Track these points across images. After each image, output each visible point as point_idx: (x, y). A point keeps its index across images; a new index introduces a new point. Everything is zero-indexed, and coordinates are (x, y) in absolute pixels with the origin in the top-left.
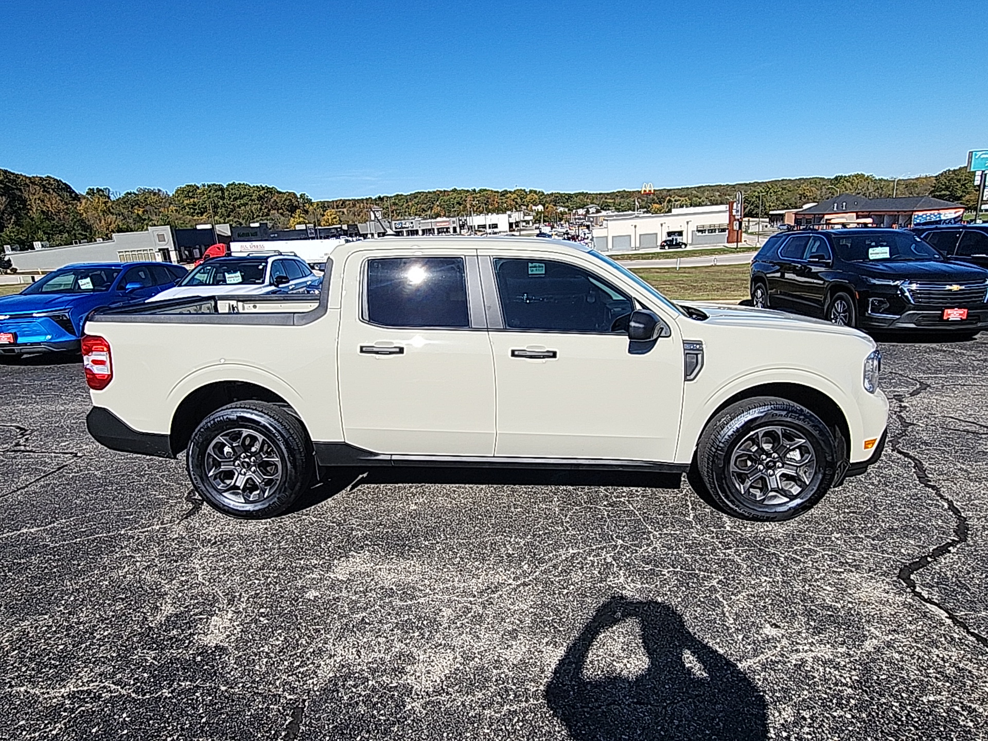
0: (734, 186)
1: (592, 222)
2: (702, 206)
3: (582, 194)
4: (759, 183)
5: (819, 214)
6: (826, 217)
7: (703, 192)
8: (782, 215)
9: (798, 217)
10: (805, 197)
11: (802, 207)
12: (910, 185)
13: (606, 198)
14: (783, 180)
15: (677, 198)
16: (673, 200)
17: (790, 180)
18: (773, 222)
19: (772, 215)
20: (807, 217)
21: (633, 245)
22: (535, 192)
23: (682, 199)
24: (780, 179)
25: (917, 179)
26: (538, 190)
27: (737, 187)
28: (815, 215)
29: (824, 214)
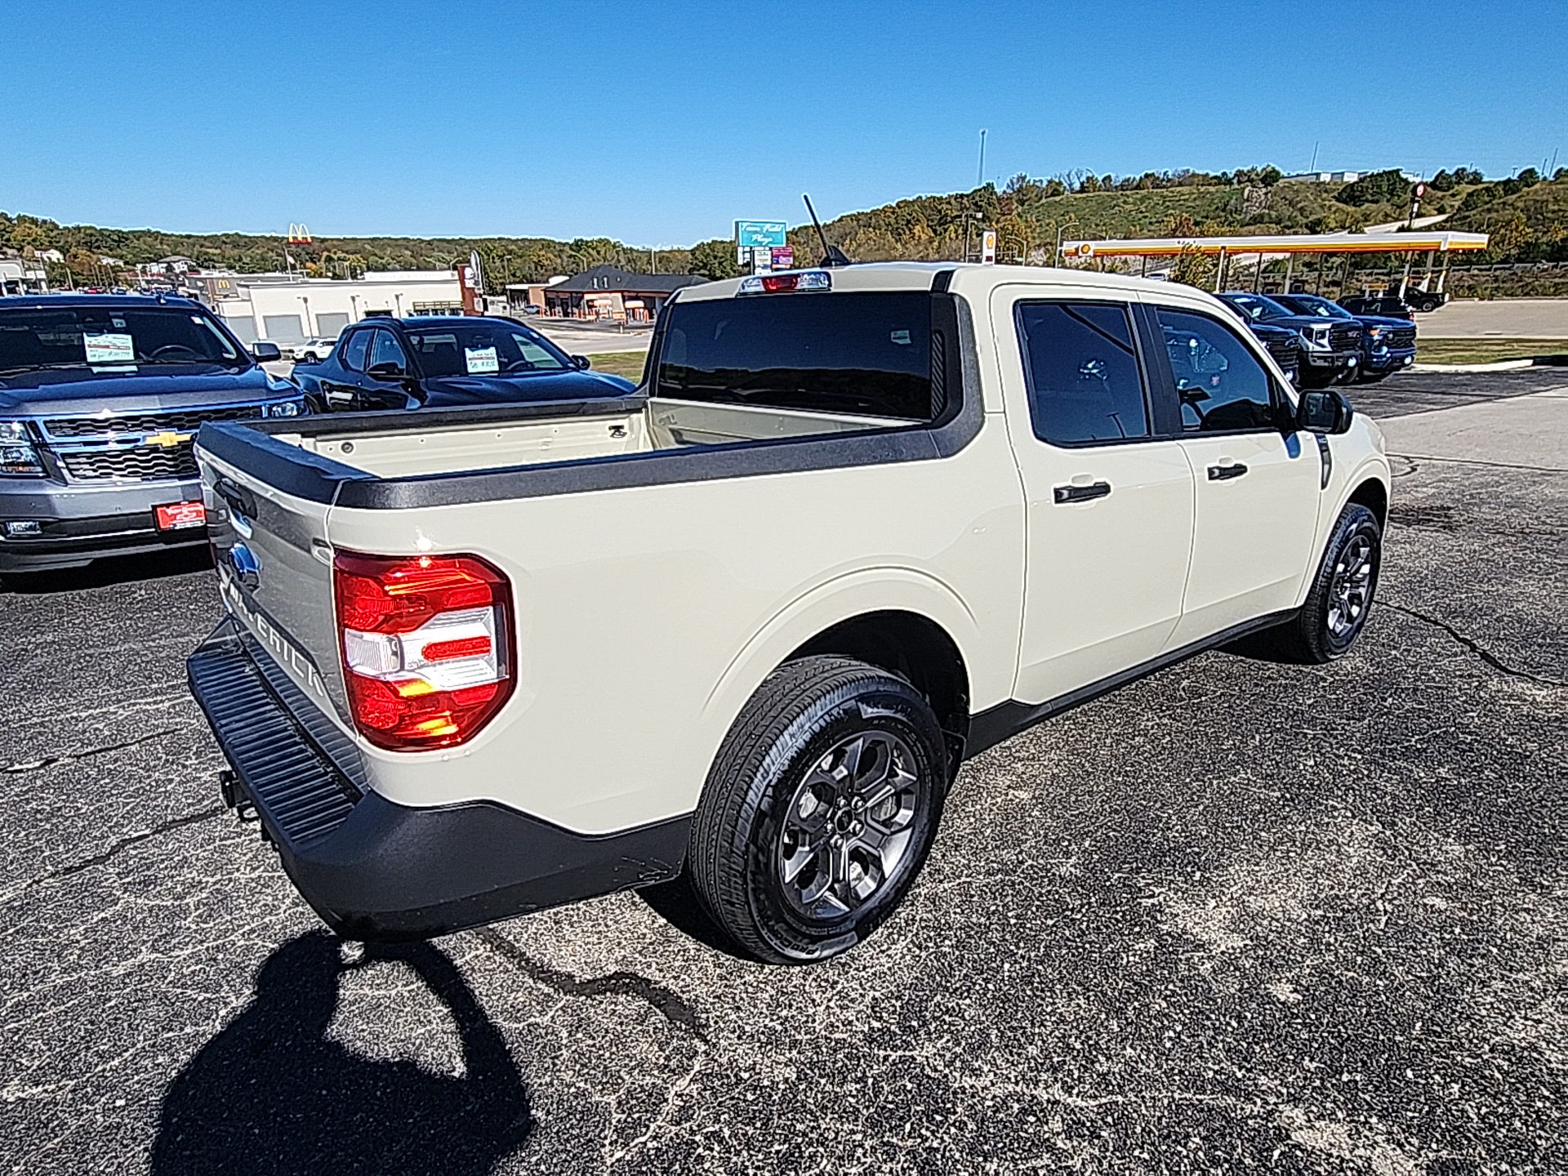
0: (429, 242)
1: (201, 289)
2: (389, 270)
3: (148, 233)
4: (467, 241)
5: (577, 293)
6: (587, 297)
7: (383, 248)
8: (525, 292)
9: (550, 295)
10: (542, 267)
11: (547, 282)
12: (664, 258)
13: (202, 246)
14: (500, 239)
15: (340, 254)
16: (335, 257)
17: (509, 239)
18: (513, 301)
19: (511, 290)
20: (562, 296)
21: (307, 333)
22: (34, 221)
23: (351, 256)
24: (496, 237)
25: (670, 252)
26: (41, 218)
27: (435, 243)
28: (571, 293)
29: (583, 293)
